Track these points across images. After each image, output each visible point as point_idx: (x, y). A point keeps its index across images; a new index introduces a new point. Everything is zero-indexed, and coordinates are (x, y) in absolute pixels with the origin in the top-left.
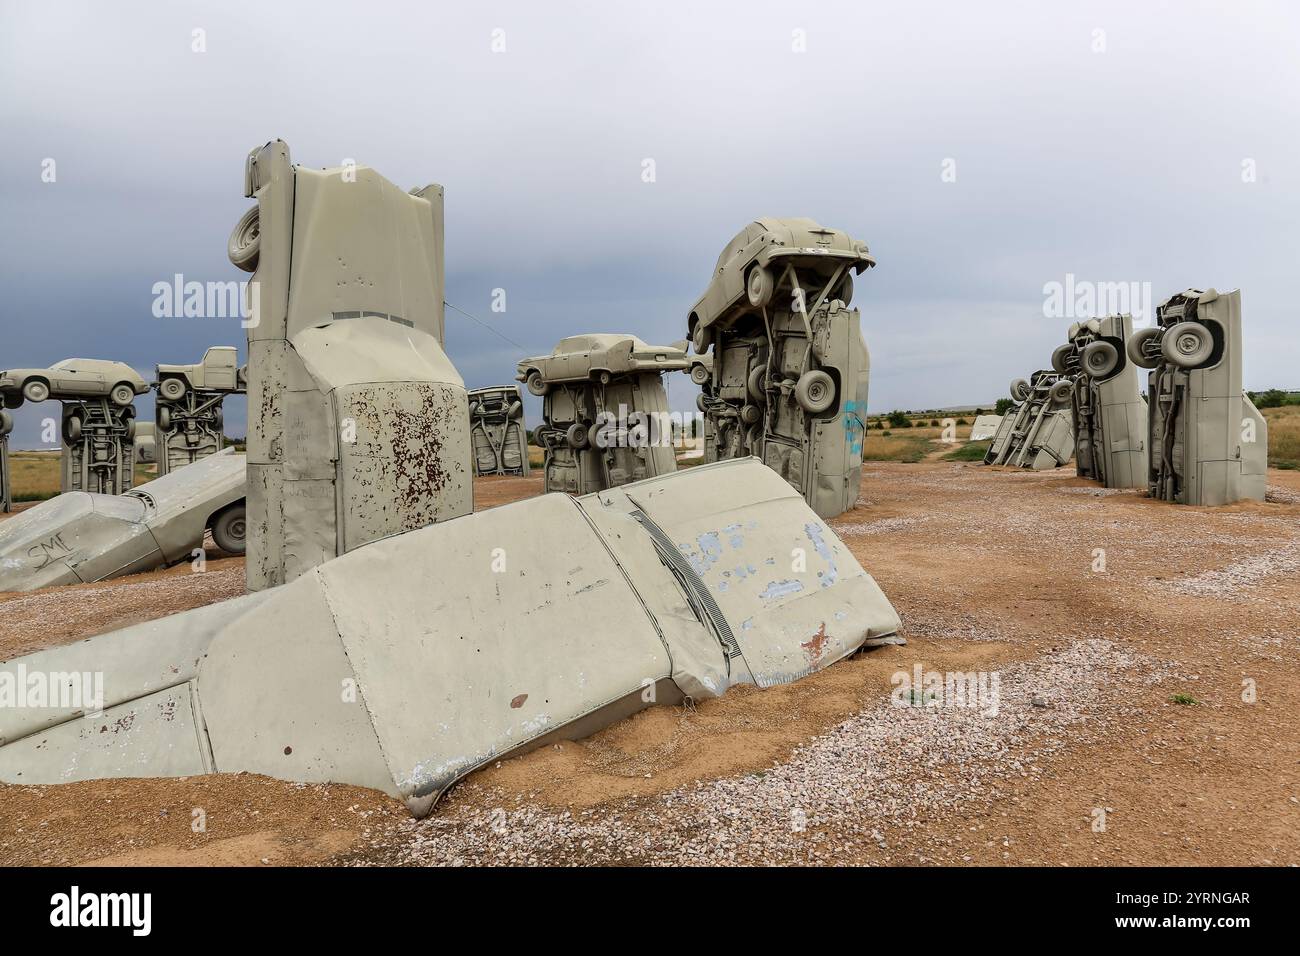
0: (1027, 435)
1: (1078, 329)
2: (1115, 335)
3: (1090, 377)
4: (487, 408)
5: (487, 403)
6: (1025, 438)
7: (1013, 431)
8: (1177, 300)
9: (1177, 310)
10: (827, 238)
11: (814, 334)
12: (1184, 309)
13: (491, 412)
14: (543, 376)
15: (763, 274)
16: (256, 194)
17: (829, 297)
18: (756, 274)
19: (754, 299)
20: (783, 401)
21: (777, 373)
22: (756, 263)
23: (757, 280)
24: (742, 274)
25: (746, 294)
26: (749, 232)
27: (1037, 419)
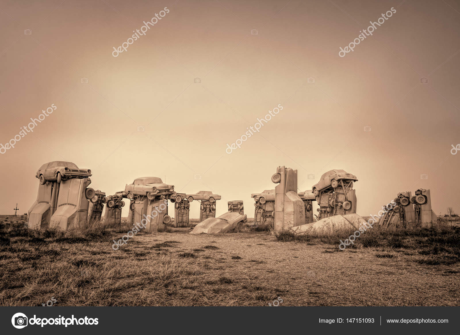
0: (388, 220)
1: (400, 194)
2: (408, 196)
3: (403, 206)
4: (234, 206)
5: (234, 205)
6: (387, 221)
7: (384, 219)
8: (418, 190)
9: (418, 193)
10: (349, 175)
11: (346, 194)
12: (419, 192)
13: (235, 208)
14: (265, 199)
15: (336, 181)
16: (279, 173)
17: (350, 186)
18: (334, 181)
19: (333, 186)
20: (338, 207)
21: (337, 201)
22: (334, 179)
23: (334, 183)
24: (330, 180)
25: (331, 185)
26: (331, 172)
27: (391, 216)
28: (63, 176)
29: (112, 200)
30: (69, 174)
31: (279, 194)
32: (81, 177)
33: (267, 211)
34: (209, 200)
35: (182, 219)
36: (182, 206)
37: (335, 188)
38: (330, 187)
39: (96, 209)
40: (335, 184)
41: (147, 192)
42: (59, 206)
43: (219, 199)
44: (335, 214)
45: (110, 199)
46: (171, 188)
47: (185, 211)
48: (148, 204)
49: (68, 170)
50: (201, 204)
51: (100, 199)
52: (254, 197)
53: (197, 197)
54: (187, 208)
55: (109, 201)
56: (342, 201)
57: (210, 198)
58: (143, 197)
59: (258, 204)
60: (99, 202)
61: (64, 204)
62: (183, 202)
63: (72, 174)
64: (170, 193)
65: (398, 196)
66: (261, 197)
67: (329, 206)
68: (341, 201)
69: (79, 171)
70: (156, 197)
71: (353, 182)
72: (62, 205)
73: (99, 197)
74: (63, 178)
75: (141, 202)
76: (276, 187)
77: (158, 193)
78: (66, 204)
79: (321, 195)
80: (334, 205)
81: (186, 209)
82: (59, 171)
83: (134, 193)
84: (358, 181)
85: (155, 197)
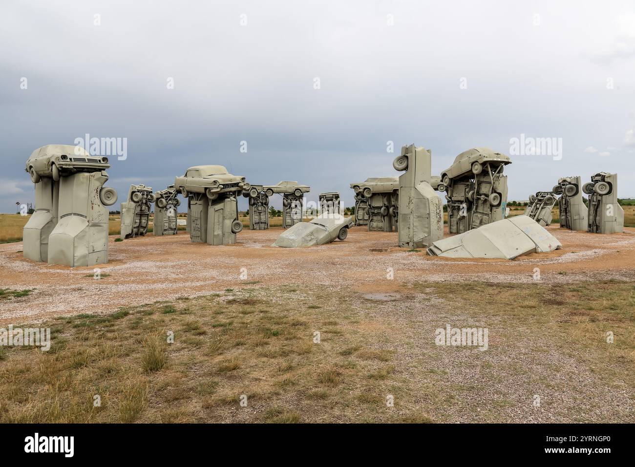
0: (536, 214)
1: (562, 180)
2: (576, 183)
3: (567, 196)
4: (327, 201)
5: (327, 199)
7: (530, 213)
8: (598, 175)
10: (499, 155)
11: (494, 183)
12: (599, 178)
14: (373, 191)
15: (479, 165)
16: (406, 155)
17: (499, 172)
18: (476, 165)
19: (475, 172)
20: (480, 202)
21: (478, 193)
22: (477, 161)
23: (476, 167)
24: (470, 164)
25: (471, 170)
26: (472, 152)
27: (540, 209)
28: (60, 169)
29: (162, 197)
30: (69, 165)
31: (405, 187)
32: (90, 170)
33: (374, 207)
34: (294, 193)
35: (260, 219)
36: (258, 201)
37: (477, 175)
38: (469, 173)
39: (141, 210)
40: (477, 169)
41: (206, 189)
42: (61, 217)
43: (308, 192)
44: (475, 211)
45: (160, 196)
46: (241, 181)
47: (263, 208)
48: (209, 204)
49: (69, 160)
50: (284, 199)
51: (145, 196)
52: (355, 187)
53: (278, 189)
54: (265, 204)
55: (158, 199)
56: (487, 193)
57: (296, 190)
58: (201, 195)
59: (360, 197)
60: (144, 201)
61: (67, 215)
62: (259, 197)
63: (74, 165)
64: (239, 189)
65: (560, 182)
66: (365, 189)
67: (465, 200)
68: (485, 192)
69: (87, 160)
70: (219, 196)
71: (504, 166)
72: (64, 216)
73: (143, 195)
74: (62, 173)
75: (199, 202)
76: (400, 177)
77: (222, 189)
78: (70, 214)
79: (454, 185)
80: (473, 199)
81: (264, 206)
82: (54, 161)
83: (187, 189)
84: (511, 163)
85: (217, 196)
